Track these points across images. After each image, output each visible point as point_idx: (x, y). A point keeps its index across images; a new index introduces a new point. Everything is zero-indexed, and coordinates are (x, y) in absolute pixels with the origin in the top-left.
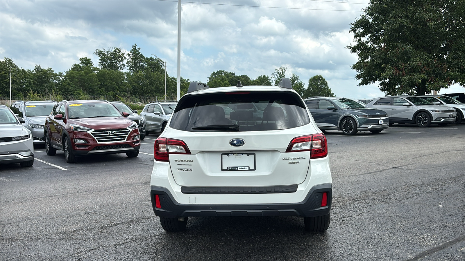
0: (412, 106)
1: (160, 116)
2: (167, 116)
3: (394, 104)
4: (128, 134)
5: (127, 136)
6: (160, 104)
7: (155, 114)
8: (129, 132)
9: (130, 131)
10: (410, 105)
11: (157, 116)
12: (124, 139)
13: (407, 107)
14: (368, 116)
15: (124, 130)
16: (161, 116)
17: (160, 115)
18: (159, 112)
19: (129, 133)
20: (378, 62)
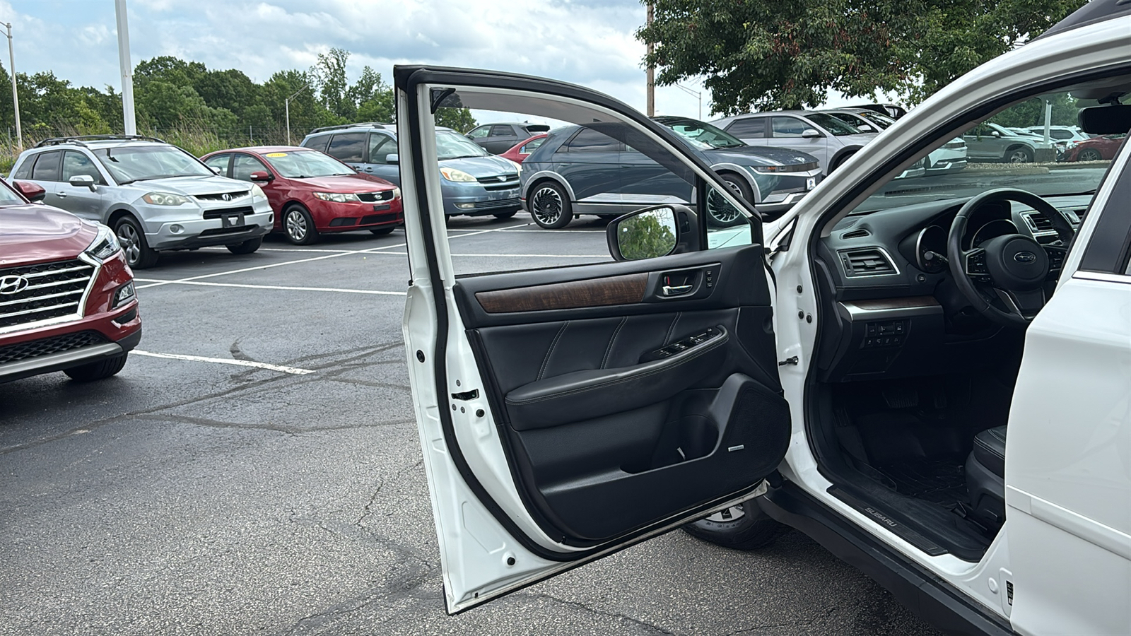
0: (826, 137)
1: (93, 190)
2: (124, 191)
3: (774, 135)
4: (88, 281)
5: (86, 292)
6: (86, 147)
7: (74, 183)
8: (89, 272)
9: (94, 267)
10: (821, 135)
11: (84, 192)
12: (73, 310)
13: (812, 142)
14: (782, 167)
15: (65, 267)
16: (98, 191)
17: (95, 187)
18: (88, 178)
19: (92, 280)
20: (723, 19)
